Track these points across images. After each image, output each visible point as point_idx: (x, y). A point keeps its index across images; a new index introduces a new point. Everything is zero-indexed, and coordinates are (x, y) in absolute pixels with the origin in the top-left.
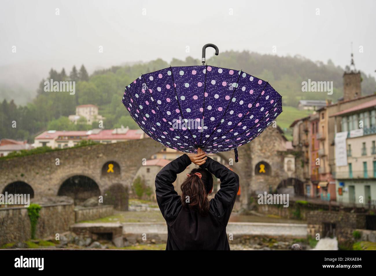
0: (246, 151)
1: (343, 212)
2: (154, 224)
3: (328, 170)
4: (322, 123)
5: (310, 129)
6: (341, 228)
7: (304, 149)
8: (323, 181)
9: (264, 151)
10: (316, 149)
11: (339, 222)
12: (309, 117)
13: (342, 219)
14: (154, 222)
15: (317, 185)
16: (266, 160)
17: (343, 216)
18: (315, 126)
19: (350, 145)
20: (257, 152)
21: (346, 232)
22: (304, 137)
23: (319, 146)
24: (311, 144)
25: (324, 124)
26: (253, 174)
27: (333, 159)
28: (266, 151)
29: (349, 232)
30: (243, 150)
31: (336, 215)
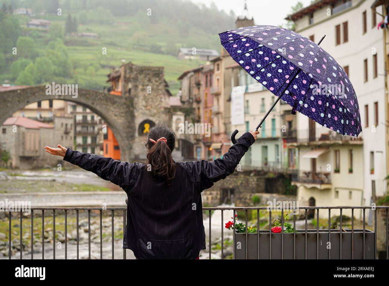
0: (128, 107)
1: (242, 176)
2: (25, 195)
3: (222, 130)
4: (217, 75)
5: (203, 83)
6: (240, 193)
7: (195, 105)
8: (217, 142)
9: (149, 107)
10: (209, 105)
11: (238, 187)
12: (202, 68)
13: (242, 184)
14: (25, 192)
15: (209, 146)
16: (151, 119)
17: (242, 181)
18: (209, 78)
19: (247, 101)
20: (142, 109)
21: (245, 197)
22: (195, 92)
23: (213, 103)
24: (203, 99)
25: (219, 76)
26: (137, 135)
27: (229, 117)
28: (152, 107)
29: (248, 197)
30: (125, 106)
31: (235, 179)
